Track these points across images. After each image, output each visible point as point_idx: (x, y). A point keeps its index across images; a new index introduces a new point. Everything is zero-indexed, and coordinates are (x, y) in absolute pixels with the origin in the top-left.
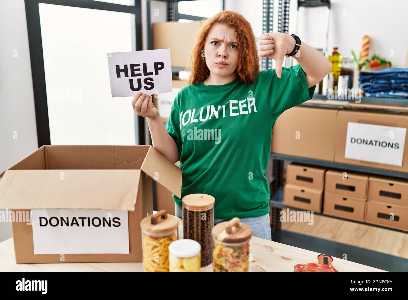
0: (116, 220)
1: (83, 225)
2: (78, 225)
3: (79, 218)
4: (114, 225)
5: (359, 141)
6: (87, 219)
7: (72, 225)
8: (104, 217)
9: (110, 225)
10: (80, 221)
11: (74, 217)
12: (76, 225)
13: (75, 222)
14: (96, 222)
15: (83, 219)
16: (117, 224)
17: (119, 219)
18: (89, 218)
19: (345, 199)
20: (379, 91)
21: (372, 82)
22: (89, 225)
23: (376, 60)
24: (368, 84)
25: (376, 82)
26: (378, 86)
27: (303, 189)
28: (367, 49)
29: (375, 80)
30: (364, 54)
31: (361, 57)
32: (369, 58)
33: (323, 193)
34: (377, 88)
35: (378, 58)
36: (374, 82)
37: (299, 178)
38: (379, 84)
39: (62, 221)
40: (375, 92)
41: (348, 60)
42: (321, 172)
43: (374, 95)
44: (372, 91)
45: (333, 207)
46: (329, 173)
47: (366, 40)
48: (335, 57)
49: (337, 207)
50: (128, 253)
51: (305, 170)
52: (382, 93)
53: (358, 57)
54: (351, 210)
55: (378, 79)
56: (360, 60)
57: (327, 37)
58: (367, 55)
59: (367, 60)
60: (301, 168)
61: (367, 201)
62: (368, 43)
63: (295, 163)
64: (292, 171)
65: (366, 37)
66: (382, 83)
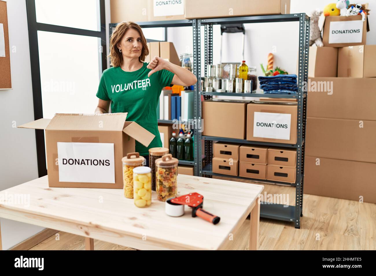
0: (107, 161)
1: (88, 164)
2: (85, 164)
3: (86, 160)
4: (106, 165)
5: (262, 125)
6: (90, 161)
7: (81, 164)
8: (100, 159)
9: (103, 165)
10: (86, 162)
11: (83, 159)
12: (84, 164)
13: (83, 162)
14: (96, 162)
15: (88, 160)
16: (108, 164)
17: (109, 161)
18: (91, 160)
19: (253, 165)
20: (272, 90)
21: (267, 84)
22: (91, 164)
23: (277, 71)
24: (264, 85)
25: (269, 83)
26: (271, 86)
27: (225, 160)
28: (272, 63)
29: (268, 82)
30: (270, 66)
31: (268, 69)
32: (273, 69)
33: (239, 162)
34: (270, 88)
35: (279, 69)
36: (268, 84)
37: (222, 152)
38: (271, 85)
39: (75, 161)
40: (269, 90)
41: (252, 69)
42: (237, 147)
43: (269, 92)
44: (267, 89)
45: (246, 171)
46: (241, 147)
47: (271, 57)
48: (244, 67)
49: (248, 171)
50: (114, 183)
51: (226, 146)
52: (274, 91)
53: (265, 68)
54: (257, 172)
55: (271, 81)
56: (267, 71)
57: (243, 54)
58: (272, 67)
59: (272, 71)
60: (223, 145)
61: (267, 165)
62: (272, 59)
63: (220, 142)
64: (217, 148)
65: (271, 54)
66: (273, 84)
